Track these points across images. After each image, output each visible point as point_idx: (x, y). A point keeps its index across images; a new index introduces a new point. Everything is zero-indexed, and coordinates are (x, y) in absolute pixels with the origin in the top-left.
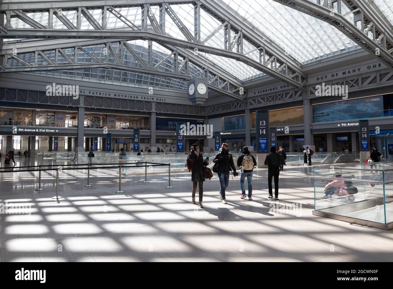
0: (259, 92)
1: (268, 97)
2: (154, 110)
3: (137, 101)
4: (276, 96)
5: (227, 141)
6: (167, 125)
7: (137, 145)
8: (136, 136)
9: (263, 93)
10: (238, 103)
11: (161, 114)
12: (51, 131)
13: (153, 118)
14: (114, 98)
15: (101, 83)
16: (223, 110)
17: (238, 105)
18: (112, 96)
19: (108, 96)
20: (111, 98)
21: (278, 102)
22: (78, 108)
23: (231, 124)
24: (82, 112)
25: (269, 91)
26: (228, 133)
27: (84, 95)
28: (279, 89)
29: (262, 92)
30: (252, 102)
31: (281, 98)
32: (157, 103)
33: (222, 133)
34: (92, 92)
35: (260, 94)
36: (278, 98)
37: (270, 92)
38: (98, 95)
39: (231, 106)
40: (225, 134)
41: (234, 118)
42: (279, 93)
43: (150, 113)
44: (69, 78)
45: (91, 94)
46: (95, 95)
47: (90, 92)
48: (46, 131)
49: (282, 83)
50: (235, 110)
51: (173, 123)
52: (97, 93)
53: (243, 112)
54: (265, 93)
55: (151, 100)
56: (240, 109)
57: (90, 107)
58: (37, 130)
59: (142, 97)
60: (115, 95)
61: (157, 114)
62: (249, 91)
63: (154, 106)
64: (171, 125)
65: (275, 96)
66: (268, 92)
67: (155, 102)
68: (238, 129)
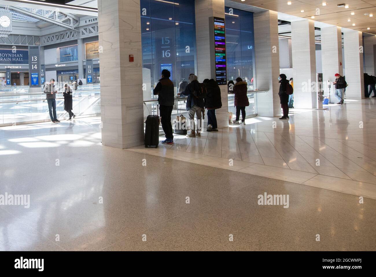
5: (62, 73)
10: (71, 32)
16: (57, 40)
17: (71, 34)
23: (67, 55)
26: (62, 65)
30: (84, 32)
33: (57, 66)
39: (65, 35)
40: (60, 66)
41: (69, 49)
50: (68, 40)
51: (3, 55)
53: (76, 42)
56: (73, 39)
62: (80, 19)
64: (0, 57)
68: (73, 60)
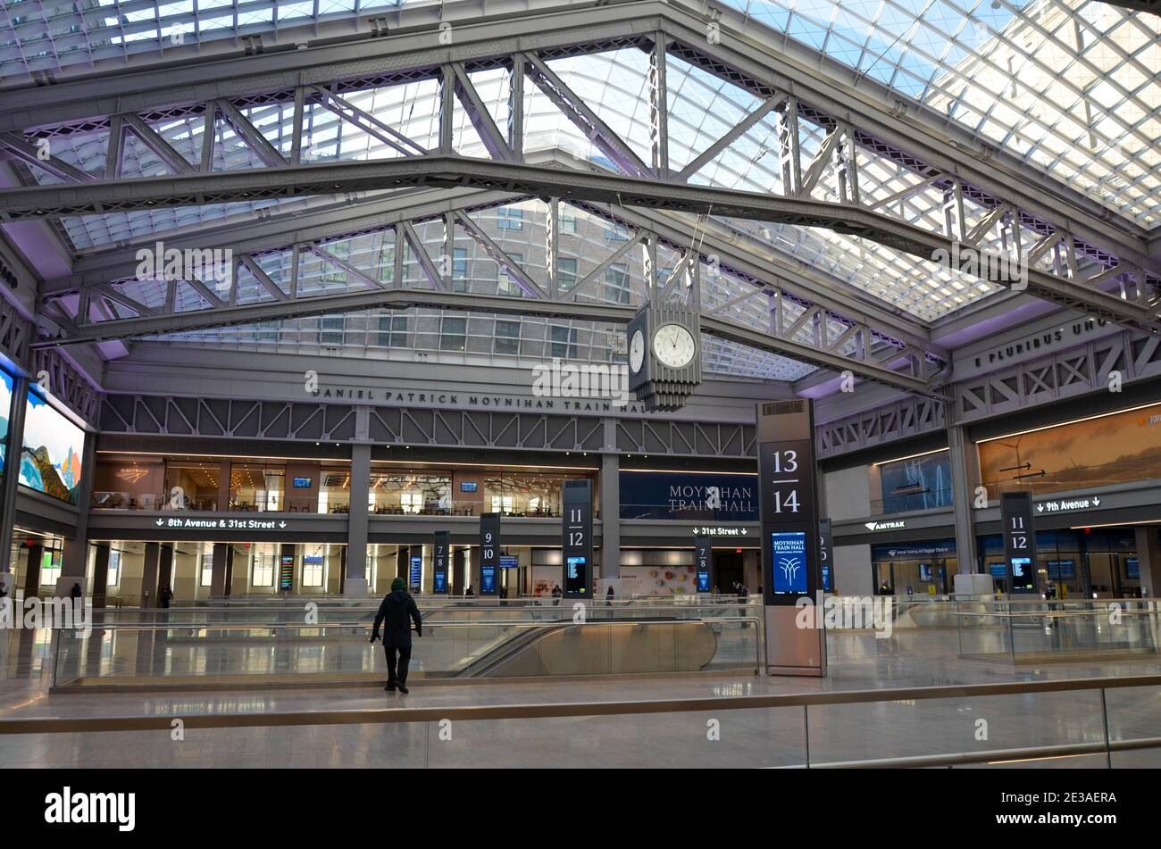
0: (992, 357)
1: (1033, 376)
2: (610, 447)
3: (551, 417)
4: (1059, 365)
5: (892, 553)
6: (665, 496)
7: (491, 572)
8: (489, 537)
9: (1008, 361)
10: (921, 407)
11: (638, 461)
12: (264, 525)
13: (611, 474)
14: (470, 412)
15: (425, 363)
16: (870, 436)
17: (920, 414)
18: (463, 404)
19: (448, 405)
20: (459, 412)
21: (1069, 391)
22: (350, 446)
23: (909, 490)
24: (362, 460)
25: (1028, 348)
26: (892, 525)
27: (371, 406)
28: (1069, 339)
29: (1004, 354)
30: (973, 399)
31: (1078, 374)
32: (623, 420)
33: (871, 526)
34: (395, 394)
35: (997, 364)
36: (1070, 372)
37: (1035, 353)
38: (416, 403)
39: (899, 418)
40: (883, 526)
41: (914, 465)
42: (1071, 356)
43: (598, 459)
44: (324, 353)
45: (393, 402)
46: (406, 403)
47: (389, 395)
48: (247, 524)
49: (1076, 313)
50: (910, 432)
51: (688, 491)
52: (411, 395)
53: (939, 438)
54: (1016, 358)
55: (601, 412)
56: (929, 428)
57: (388, 444)
58: (222, 524)
59: (567, 403)
60: (473, 401)
61: (623, 461)
62: (955, 355)
63: (610, 430)
64: (678, 498)
65: (1054, 367)
66: (1026, 355)
67: (617, 418)
68: (931, 505)
